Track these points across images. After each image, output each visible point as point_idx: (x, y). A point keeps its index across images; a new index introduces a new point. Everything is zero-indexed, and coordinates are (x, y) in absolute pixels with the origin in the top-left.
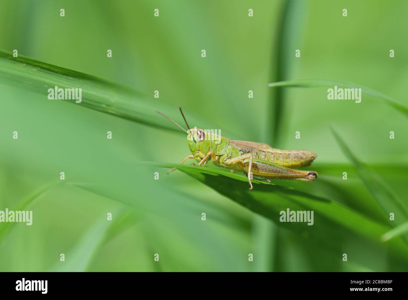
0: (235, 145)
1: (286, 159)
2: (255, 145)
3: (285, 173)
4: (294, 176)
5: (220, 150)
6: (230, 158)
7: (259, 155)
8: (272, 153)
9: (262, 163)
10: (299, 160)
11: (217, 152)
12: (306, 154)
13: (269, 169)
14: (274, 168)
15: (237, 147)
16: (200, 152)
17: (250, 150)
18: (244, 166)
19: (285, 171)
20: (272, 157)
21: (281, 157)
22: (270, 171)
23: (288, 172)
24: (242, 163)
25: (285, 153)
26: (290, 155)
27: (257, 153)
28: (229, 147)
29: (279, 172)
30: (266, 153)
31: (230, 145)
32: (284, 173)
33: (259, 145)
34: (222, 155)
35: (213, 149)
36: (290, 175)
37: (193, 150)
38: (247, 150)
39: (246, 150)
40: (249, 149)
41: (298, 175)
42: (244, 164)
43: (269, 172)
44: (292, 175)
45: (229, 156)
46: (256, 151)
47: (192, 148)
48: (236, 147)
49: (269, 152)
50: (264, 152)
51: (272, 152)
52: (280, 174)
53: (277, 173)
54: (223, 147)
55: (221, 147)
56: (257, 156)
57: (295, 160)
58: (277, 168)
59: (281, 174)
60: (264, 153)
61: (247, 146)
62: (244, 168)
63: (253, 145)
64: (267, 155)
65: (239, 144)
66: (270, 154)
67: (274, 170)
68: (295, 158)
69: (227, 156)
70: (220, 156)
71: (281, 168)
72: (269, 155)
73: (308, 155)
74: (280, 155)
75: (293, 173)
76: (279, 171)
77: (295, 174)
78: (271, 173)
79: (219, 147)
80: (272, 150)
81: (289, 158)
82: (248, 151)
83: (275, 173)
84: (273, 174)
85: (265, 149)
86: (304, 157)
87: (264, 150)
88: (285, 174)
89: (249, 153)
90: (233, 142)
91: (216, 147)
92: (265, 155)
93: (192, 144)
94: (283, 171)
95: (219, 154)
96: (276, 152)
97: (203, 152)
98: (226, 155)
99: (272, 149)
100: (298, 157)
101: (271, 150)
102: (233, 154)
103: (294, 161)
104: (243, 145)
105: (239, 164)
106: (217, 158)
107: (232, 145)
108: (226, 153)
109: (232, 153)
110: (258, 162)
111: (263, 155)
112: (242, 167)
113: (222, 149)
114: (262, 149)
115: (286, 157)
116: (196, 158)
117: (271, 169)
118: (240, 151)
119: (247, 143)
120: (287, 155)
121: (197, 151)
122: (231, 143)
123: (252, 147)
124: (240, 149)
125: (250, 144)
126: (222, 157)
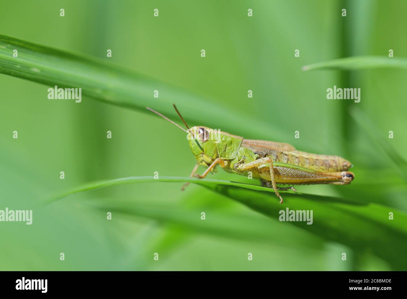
0: (249, 146)
1: (313, 165)
2: (274, 146)
3: (313, 177)
4: (324, 179)
5: (229, 153)
6: (243, 162)
7: (279, 159)
8: (297, 158)
9: (283, 167)
10: (327, 168)
11: (227, 156)
12: (337, 161)
13: (292, 174)
14: (298, 172)
15: (252, 149)
16: (204, 156)
17: (268, 153)
18: (261, 173)
19: (313, 175)
20: (296, 162)
21: (307, 163)
22: (294, 176)
23: (317, 176)
24: (257, 168)
25: (312, 158)
26: (317, 161)
27: (277, 157)
28: (241, 149)
29: (305, 177)
30: (289, 157)
31: (242, 147)
32: (311, 177)
33: (279, 146)
34: (233, 160)
35: (221, 152)
36: (320, 178)
37: (196, 154)
38: (264, 152)
39: (262, 153)
40: (266, 151)
41: (329, 178)
42: (259, 170)
43: (292, 178)
44: (322, 179)
45: (241, 160)
46: (275, 154)
47: (194, 152)
48: (250, 148)
49: (292, 156)
50: (286, 155)
51: (297, 155)
52: (306, 179)
53: (302, 178)
54: (234, 150)
55: (231, 148)
56: (277, 160)
57: (322, 167)
58: (302, 171)
59: (308, 179)
60: (286, 157)
61: (264, 148)
62: (260, 174)
63: (272, 146)
64: (290, 159)
65: (255, 145)
66: (294, 157)
67: (299, 175)
68: (322, 165)
69: (239, 161)
70: (230, 161)
71: (306, 172)
72: (293, 160)
73: (339, 163)
74: (307, 160)
75: (323, 177)
76: (305, 175)
77: (325, 177)
78: (294, 179)
79: (229, 149)
80: (297, 153)
81: (316, 164)
82: (265, 154)
83: (300, 178)
84: (297, 179)
85: (288, 151)
86: (334, 165)
87: (286, 153)
88: (312, 179)
89: (267, 156)
90: (246, 143)
91: (224, 149)
92: (288, 159)
93: (193, 147)
94: (309, 175)
95: (229, 159)
96: (301, 156)
97: (208, 156)
98: (237, 159)
99: (297, 151)
100: (326, 165)
101: (295, 153)
102: (246, 157)
103: (321, 169)
104: (259, 146)
105: (254, 170)
106: (226, 163)
107: (244, 146)
108: (237, 157)
109: (244, 156)
110: (277, 166)
111: (285, 159)
112: (258, 173)
113: (232, 152)
114: (283, 150)
115: (312, 163)
116: (200, 163)
117: (294, 173)
118: (255, 153)
119: (264, 144)
120: (314, 160)
121: (201, 155)
122: (243, 144)
123: (271, 149)
124: (255, 152)
125: (268, 144)
126: (232, 162)
